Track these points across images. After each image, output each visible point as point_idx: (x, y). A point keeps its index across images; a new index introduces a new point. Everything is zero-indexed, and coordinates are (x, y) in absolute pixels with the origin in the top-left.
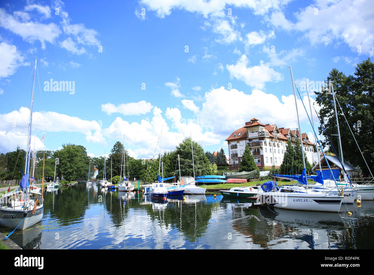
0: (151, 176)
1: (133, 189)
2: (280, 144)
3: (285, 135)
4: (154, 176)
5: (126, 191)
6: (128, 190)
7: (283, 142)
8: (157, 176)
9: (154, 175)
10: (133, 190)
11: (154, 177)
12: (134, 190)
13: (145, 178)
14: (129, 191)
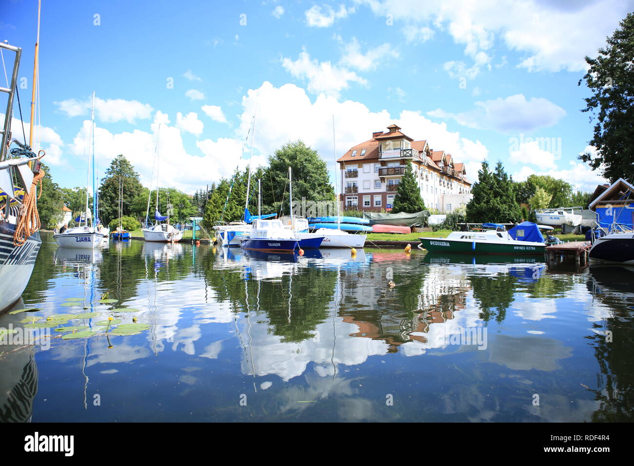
0: (220, 212)
1: (179, 237)
2: (429, 175)
3: (436, 162)
4: (227, 213)
5: (166, 242)
6: (169, 240)
7: (433, 172)
8: (233, 214)
9: (227, 210)
10: (180, 239)
11: (227, 215)
12: (182, 239)
13: (209, 215)
14: (171, 242)
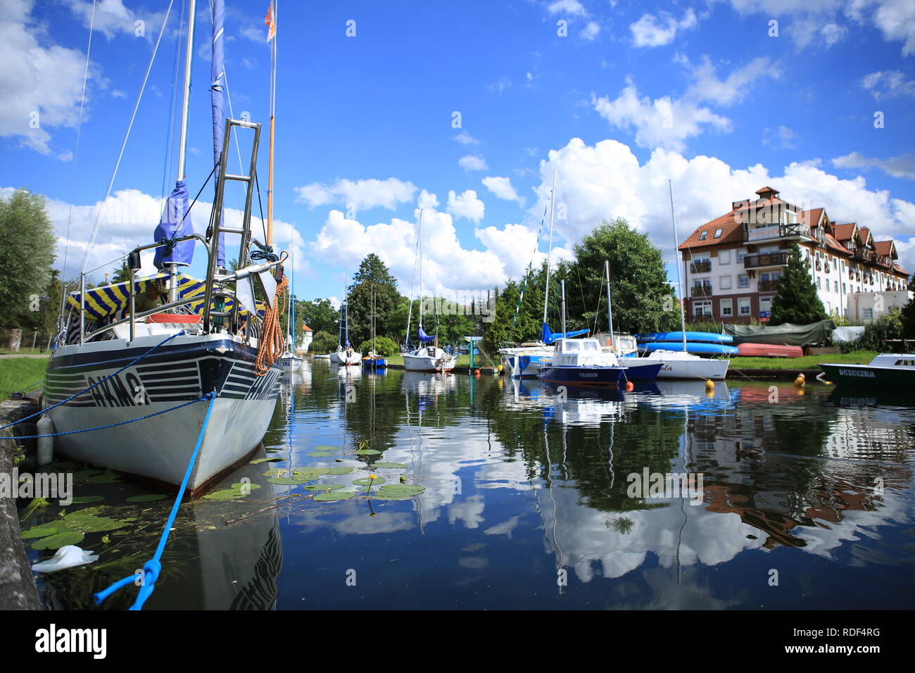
0: (507, 329)
1: (451, 365)
2: (831, 264)
3: (842, 242)
4: (518, 329)
5: (434, 371)
6: (438, 369)
7: (837, 259)
8: (526, 331)
9: (517, 326)
10: (453, 367)
11: (517, 332)
12: (455, 368)
13: (492, 333)
14: (441, 372)
